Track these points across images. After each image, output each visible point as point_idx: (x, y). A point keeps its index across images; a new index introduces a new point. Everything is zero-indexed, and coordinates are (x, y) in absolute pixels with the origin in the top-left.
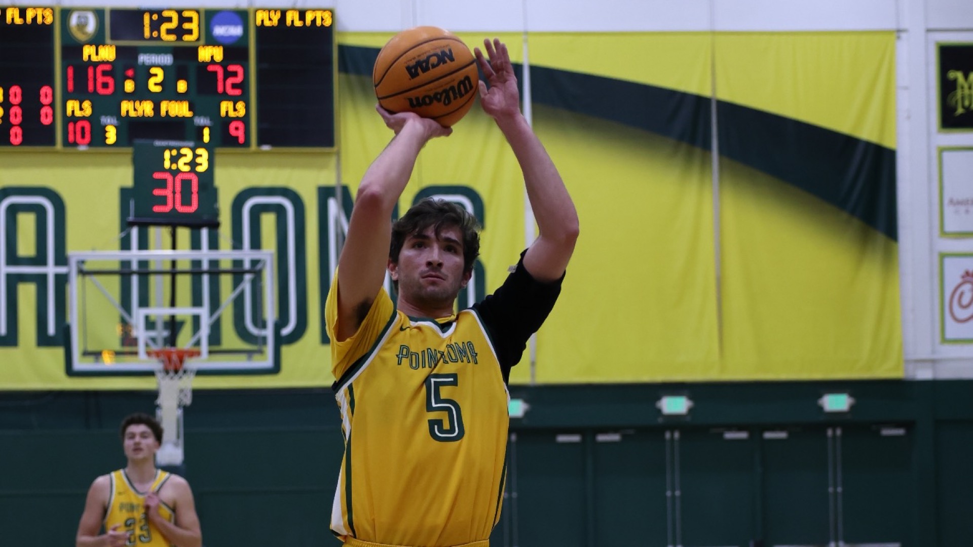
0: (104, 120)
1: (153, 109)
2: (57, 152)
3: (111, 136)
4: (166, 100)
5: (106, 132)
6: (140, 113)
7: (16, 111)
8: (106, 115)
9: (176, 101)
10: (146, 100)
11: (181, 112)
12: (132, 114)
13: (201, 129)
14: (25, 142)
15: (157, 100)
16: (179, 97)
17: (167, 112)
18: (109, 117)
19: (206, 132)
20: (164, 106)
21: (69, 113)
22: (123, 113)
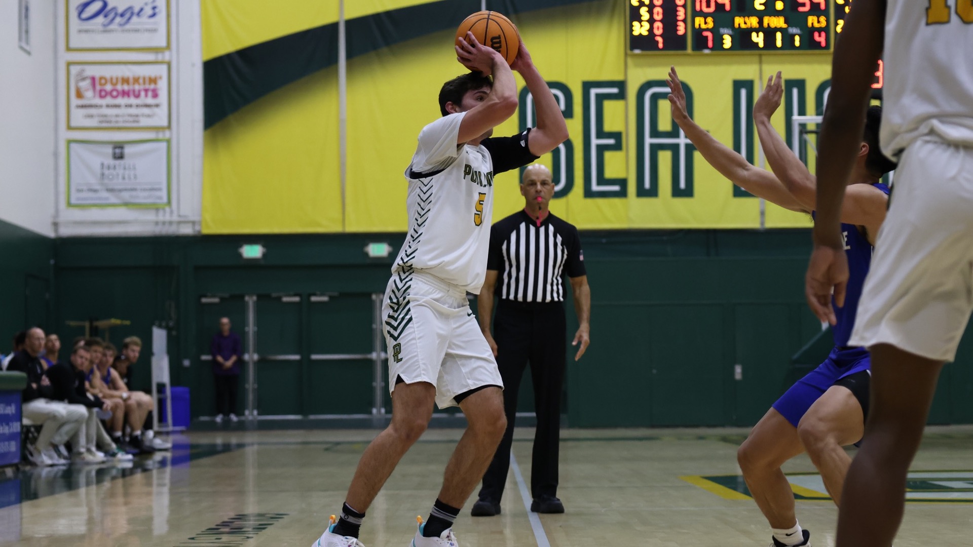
0: (722, 30)
1: (758, 23)
2: (689, 55)
3: (727, 42)
4: (767, 15)
5: (723, 39)
6: (749, 25)
7: (658, 25)
8: (723, 27)
9: (775, 16)
10: (752, 16)
11: (778, 24)
12: (743, 26)
13: (793, 36)
14: (666, 47)
15: (760, 15)
16: (777, 13)
17: (768, 24)
18: (725, 28)
19: (797, 38)
20: (766, 20)
21: (697, 26)
22: (736, 25)
